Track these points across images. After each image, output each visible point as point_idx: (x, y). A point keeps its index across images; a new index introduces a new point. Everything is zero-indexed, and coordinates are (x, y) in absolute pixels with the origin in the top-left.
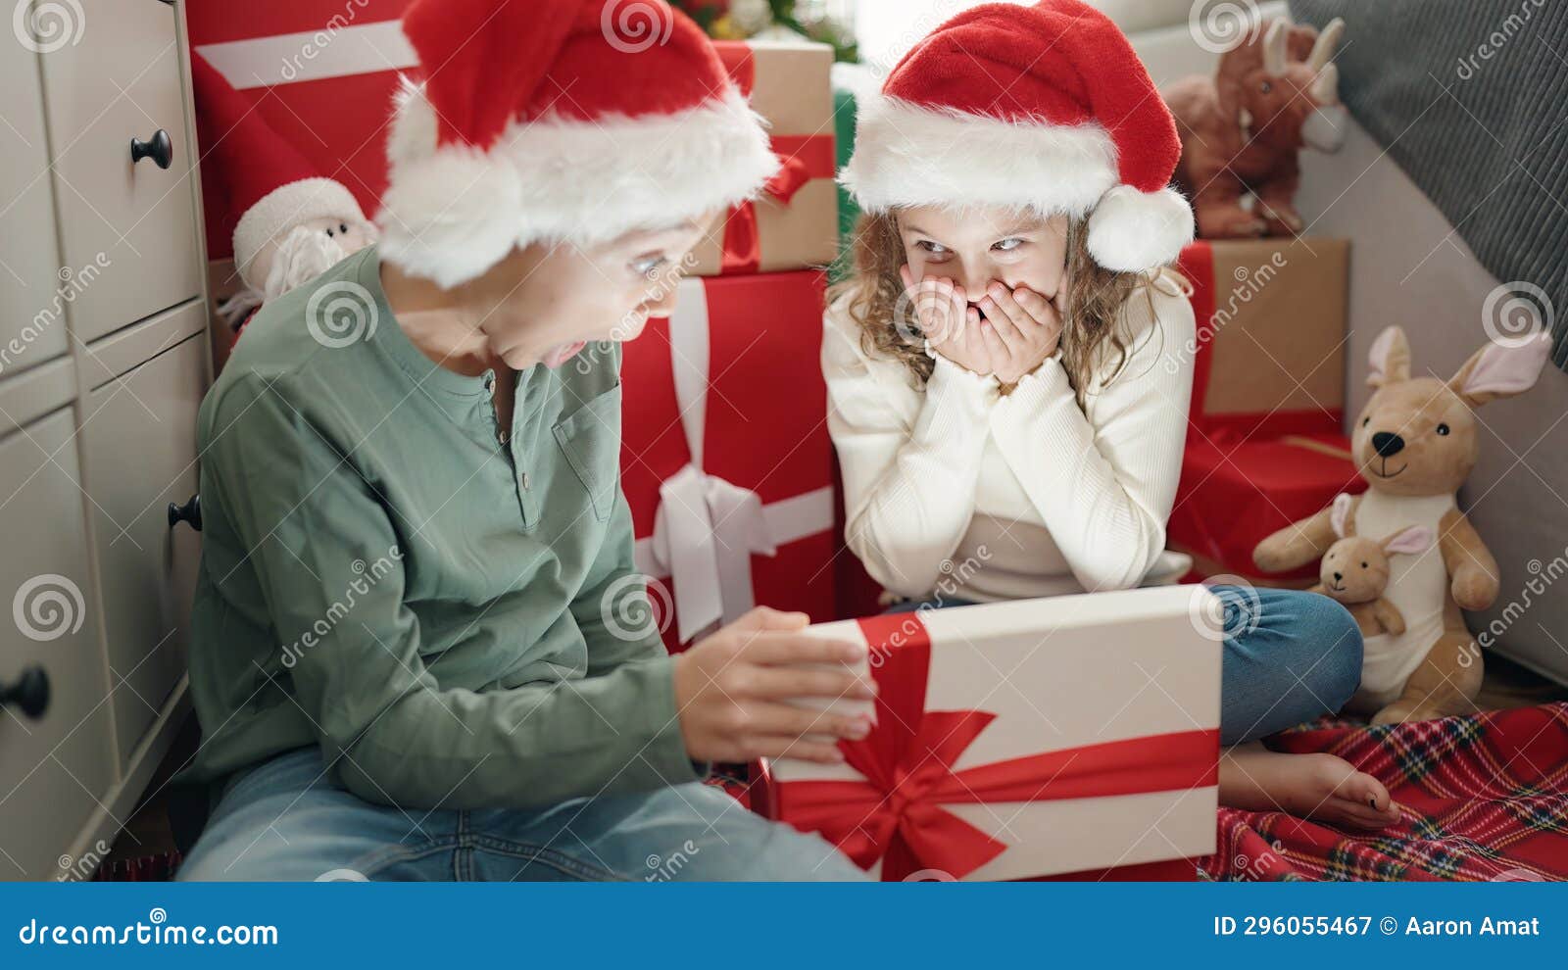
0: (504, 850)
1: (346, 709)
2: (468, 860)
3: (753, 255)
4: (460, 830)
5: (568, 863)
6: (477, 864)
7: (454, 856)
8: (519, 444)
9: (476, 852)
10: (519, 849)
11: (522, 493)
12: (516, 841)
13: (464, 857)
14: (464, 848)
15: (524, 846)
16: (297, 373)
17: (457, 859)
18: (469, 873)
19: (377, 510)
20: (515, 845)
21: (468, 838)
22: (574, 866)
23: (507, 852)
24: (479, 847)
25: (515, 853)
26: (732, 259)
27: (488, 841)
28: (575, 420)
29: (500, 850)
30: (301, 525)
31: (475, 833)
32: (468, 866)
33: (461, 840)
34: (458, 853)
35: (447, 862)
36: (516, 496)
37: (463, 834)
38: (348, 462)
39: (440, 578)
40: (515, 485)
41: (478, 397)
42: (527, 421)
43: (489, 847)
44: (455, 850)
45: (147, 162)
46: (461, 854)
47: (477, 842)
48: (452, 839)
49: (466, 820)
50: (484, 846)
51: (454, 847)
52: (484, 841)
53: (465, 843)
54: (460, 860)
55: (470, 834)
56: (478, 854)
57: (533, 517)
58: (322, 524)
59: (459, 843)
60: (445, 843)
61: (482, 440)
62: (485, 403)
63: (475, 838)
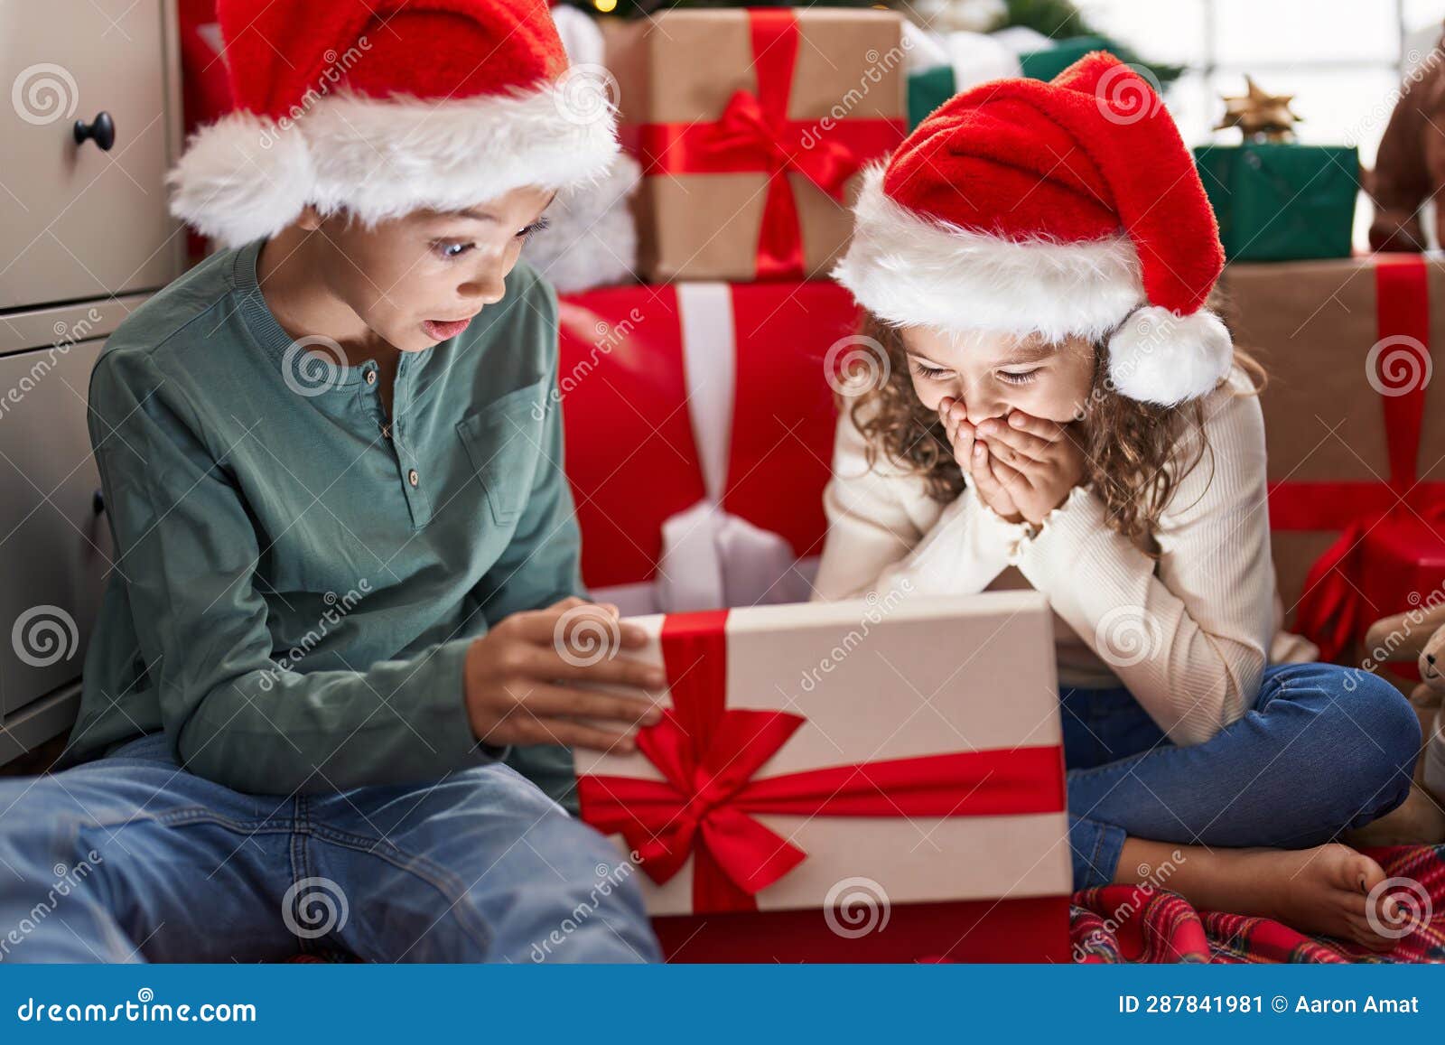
0: (341, 842)
1: (182, 687)
2: (304, 846)
3: (796, 259)
4: (296, 816)
5: (388, 850)
6: (312, 852)
7: (290, 838)
8: (406, 439)
9: (314, 840)
10: (355, 841)
11: (410, 490)
12: (351, 832)
13: (300, 844)
14: (300, 833)
15: (360, 838)
16: (150, 353)
17: (292, 845)
18: (305, 862)
19: (227, 493)
20: (353, 837)
21: (304, 825)
22: (391, 853)
23: (345, 843)
24: (316, 835)
25: (351, 844)
26: (768, 263)
27: (326, 831)
28: (482, 417)
29: (338, 841)
30: (147, 501)
31: (314, 821)
32: (304, 853)
33: (297, 825)
34: (293, 837)
35: (282, 845)
36: (402, 493)
37: (300, 819)
38: (197, 442)
39: (301, 567)
40: (400, 482)
41: (357, 386)
42: (417, 414)
43: (328, 837)
44: (290, 834)
45: (90, 144)
46: (296, 839)
47: (313, 830)
48: (288, 823)
49: (304, 806)
50: (323, 835)
51: (289, 831)
52: (323, 830)
53: (300, 829)
54: (296, 847)
55: (307, 821)
56: (314, 843)
57: (423, 517)
58: (165, 501)
59: (294, 828)
60: (279, 826)
61: (365, 432)
62: (367, 395)
63: (311, 825)
